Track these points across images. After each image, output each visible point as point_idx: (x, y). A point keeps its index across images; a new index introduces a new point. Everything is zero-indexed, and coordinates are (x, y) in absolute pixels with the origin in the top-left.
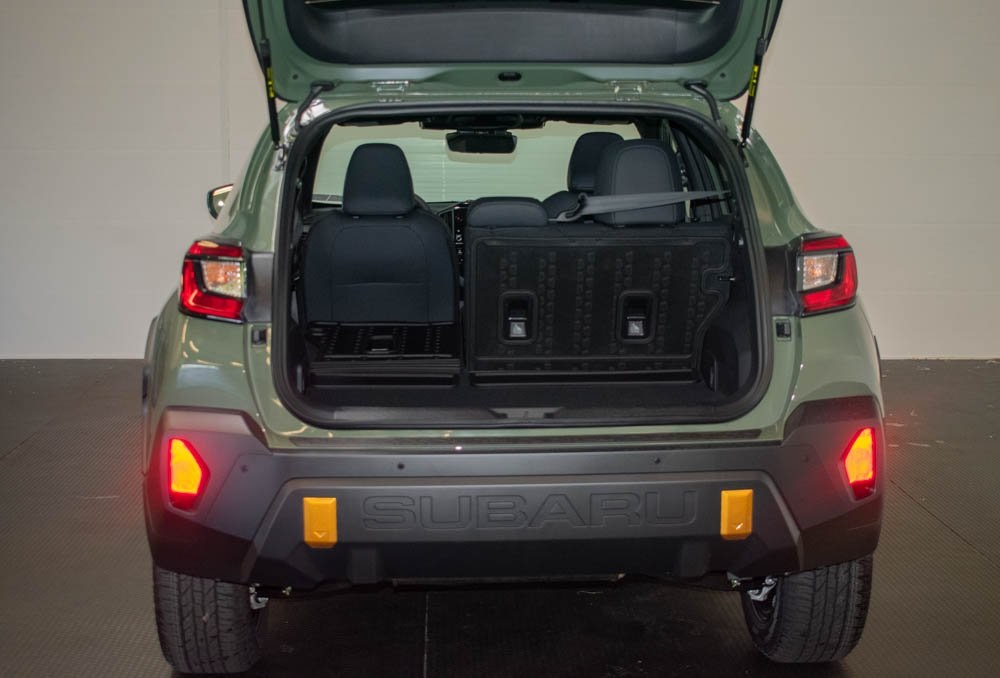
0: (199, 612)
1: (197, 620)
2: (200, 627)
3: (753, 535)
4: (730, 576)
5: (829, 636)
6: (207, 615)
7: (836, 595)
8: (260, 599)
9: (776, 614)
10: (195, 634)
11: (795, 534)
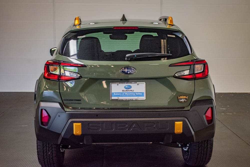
0: (48, 152)
1: (47, 154)
2: (48, 155)
3: (183, 133)
4: (178, 143)
5: (203, 159)
6: (50, 153)
7: (204, 149)
8: (63, 149)
9: (189, 153)
10: (47, 157)
11: (193, 133)
